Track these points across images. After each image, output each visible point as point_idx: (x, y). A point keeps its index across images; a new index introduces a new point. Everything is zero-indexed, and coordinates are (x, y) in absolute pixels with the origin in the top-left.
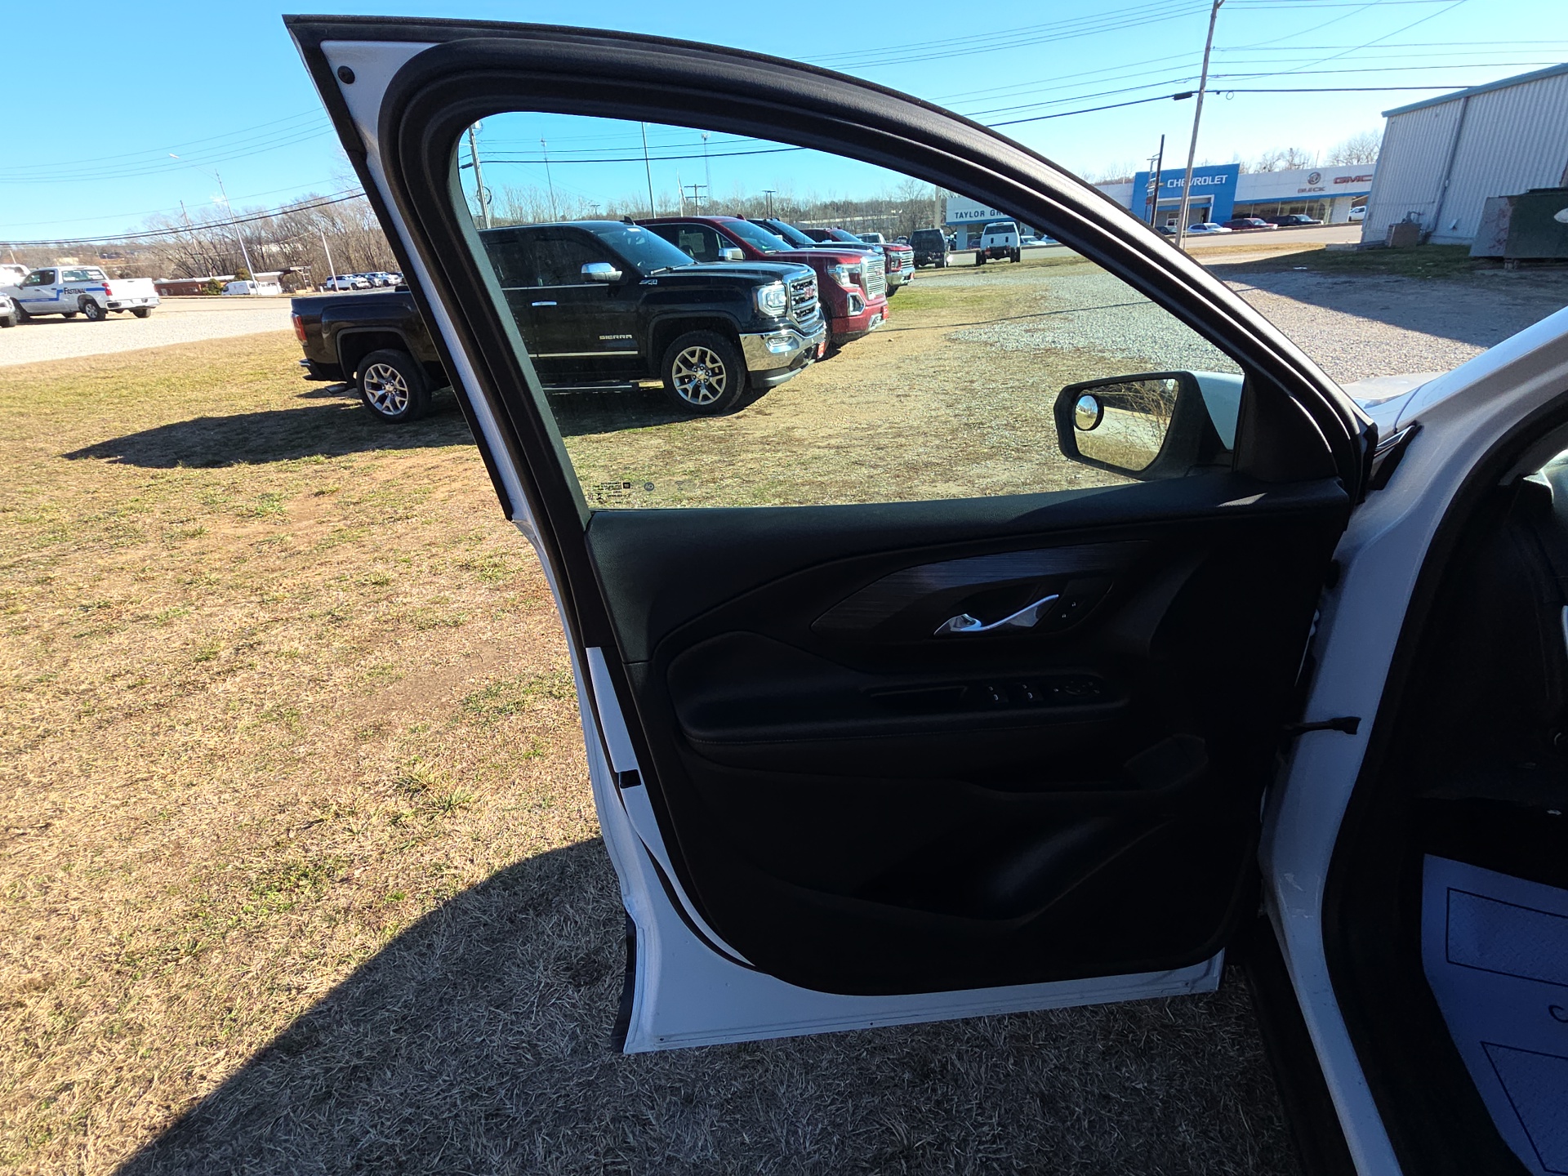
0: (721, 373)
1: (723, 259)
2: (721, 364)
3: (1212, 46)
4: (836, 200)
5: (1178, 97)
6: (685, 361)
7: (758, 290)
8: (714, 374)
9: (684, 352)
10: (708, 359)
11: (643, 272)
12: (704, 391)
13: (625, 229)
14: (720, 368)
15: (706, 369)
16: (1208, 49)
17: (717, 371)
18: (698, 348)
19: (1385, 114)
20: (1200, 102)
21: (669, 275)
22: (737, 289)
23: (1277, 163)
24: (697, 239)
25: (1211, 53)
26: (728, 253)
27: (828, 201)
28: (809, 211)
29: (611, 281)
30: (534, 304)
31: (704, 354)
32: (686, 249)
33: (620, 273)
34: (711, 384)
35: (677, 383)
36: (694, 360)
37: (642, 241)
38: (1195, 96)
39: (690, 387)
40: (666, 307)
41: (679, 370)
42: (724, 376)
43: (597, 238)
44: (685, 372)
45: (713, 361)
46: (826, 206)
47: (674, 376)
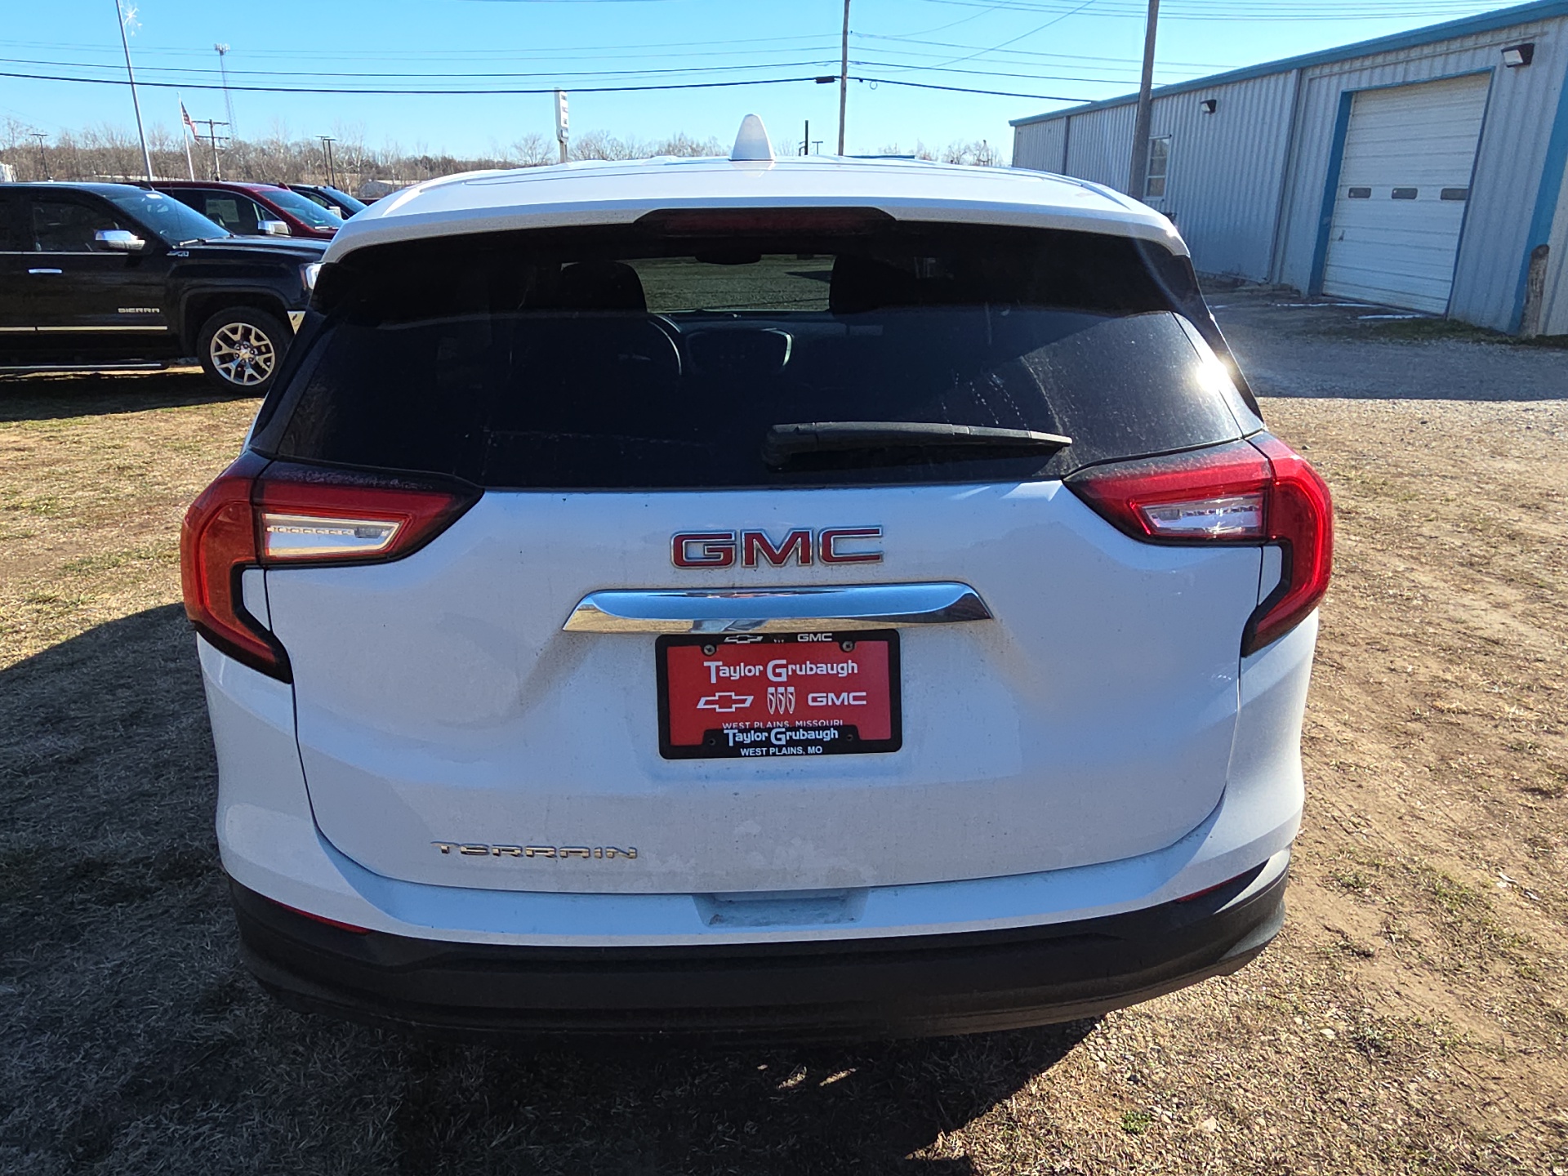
0: (269, 351)
1: (263, 233)
2: (268, 341)
3: (849, 30)
4: (430, 155)
5: (820, 80)
6: (225, 339)
7: (306, 268)
8: (260, 353)
9: (223, 329)
10: (252, 338)
11: (170, 244)
12: (249, 371)
13: (144, 195)
14: (267, 346)
15: (252, 347)
16: (845, 33)
17: (263, 349)
18: (241, 325)
19: (1012, 123)
20: (844, 89)
21: (203, 247)
22: (283, 265)
23: (964, 156)
24: (229, 208)
25: (849, 37)
26: (270, 226)
27: (419, 155)
28: (389, 169)
29: (131, 251)
30: (31, 271)
31: (247, 332)
32: (214, 218)
33: (142, 242)
34: (257, 363)
35: (216, 362)
36: (237, 338)
37: (165, 209)
38: (838, 82)
39: (232, 366)
40: (195, 281)
41: (219, 348)
42: (272, 354)
43: (112, 203)
44: (226, 350)
45: (258, 338)
46: (416, 162)
47: (213, 354)
